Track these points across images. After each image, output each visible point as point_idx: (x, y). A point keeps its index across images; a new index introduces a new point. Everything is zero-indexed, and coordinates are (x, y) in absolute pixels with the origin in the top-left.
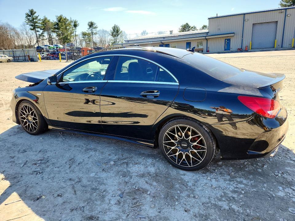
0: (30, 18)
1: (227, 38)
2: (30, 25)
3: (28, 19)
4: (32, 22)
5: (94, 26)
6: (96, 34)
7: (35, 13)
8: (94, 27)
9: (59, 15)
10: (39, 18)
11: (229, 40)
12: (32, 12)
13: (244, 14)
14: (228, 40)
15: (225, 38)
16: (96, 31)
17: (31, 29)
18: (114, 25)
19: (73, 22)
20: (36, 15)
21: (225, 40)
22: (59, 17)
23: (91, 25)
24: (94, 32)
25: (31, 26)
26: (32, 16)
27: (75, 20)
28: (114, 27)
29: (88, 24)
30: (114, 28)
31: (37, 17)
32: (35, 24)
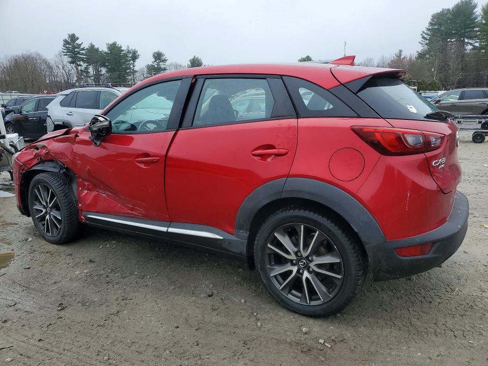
0: (71, 46)
2: (69, 57)
4: (72, 53)
5: (163, 58)
6: (164, 69)
8: (162, 60)
9: (111, 42)
10: (82, 46)
12: (73, 38)
16: (164, 66)
17: (71, 63)
18: (193, 57)
19: (132, 52)
20: (78, 42)
22: (110, 45)
23: (158, 56)
24: (162, 67)
25: (71, 57)
26: (72, 43)
27: (133, 50)
29: (154, 56)
31: (80, 45)
32: (76, 54)
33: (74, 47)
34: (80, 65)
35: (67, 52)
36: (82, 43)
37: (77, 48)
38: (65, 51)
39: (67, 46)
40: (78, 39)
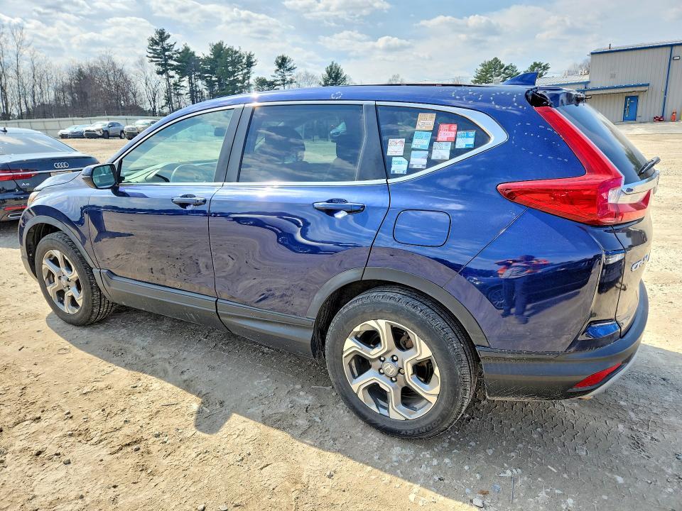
0: (159, 48)
1: (630, 95)
2: (156, 64)
3: (153, 49)
4: (161, 58)
5: (289, 65)
6: (291, 82)
7: (169, 36)
8: (288, 67)
9: (216, 42)
10: (175, 48)
11: (635, 98)
12: (162, 36)
13: (672, 46)
14: (632, 98)
15: (625, 95)
16: (290, 77)
17: (159, 73)
18: (331, 64)
19: (246, 56)
20: (168, 41)
21: (627, 98)
22: (215, 47)
23: (282, 63)
24: (288, 78)
25: (159, 64)
26: (161, 43)
27: (248, 53)
28: (331, 67)
29: (277, 62)
30: (331, 69)
31: (171, 46)
32: (167, 60)
33: (165, 50)
35: (154, 57)
36: (175, 43)
37: (168, 50)
38: (150, 55)
39: (154, 48)
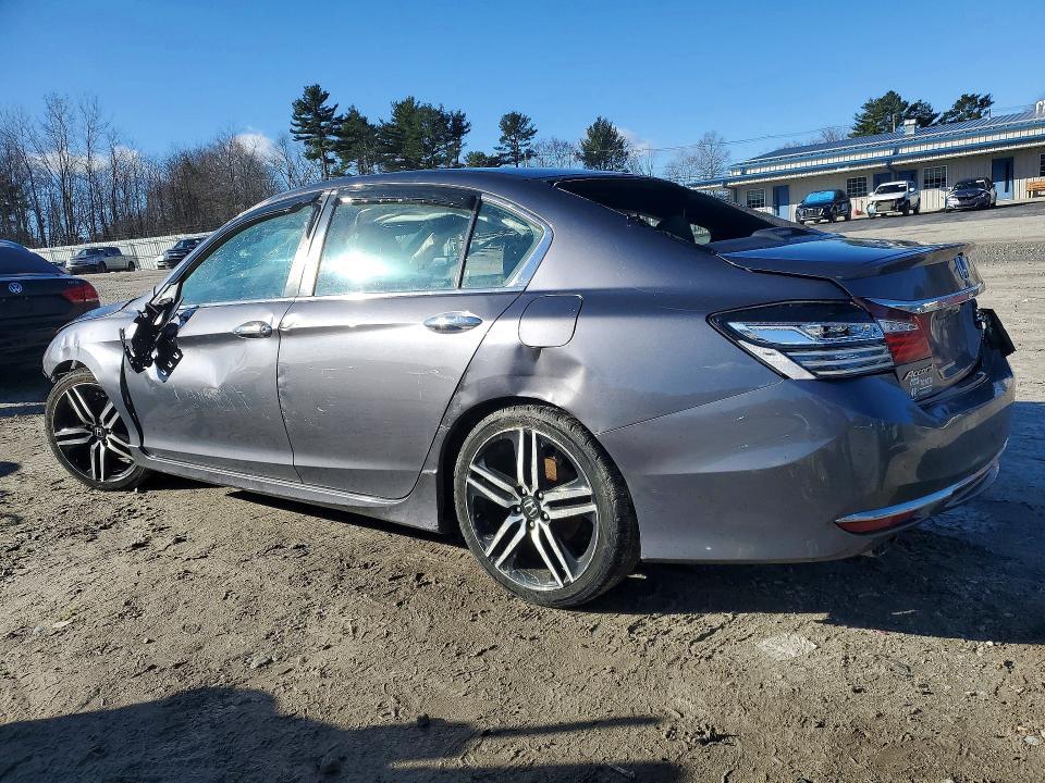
0: (310, 116)
2: (305, 143)
3: (300, 119)
4: (314, 132)
5: (524, 128)
6: (528, 156)
8: (523, 131)
9: (401, 99)
10: (336, 114)
12: (316, 96)
16: (527, 147)
17: (310, 156)
18: (596, 120)
19: (451, 118)
20: (326, 104)
22: (400, 107)
23: (513, 125)
24: (523, 150)
25: (310, 143)
26: (313, 108)
27: (455, 113)
28: (597, 125)
29: (504, 124)
31: (330, 110)
32: (322, 135)
33: (318, 118)
34: (332, 161)
35: (302, 132)
36: (336, 106)
37: (323, 119)
38: (296, 129)
39: (302, 116)
40: (326, 96)
